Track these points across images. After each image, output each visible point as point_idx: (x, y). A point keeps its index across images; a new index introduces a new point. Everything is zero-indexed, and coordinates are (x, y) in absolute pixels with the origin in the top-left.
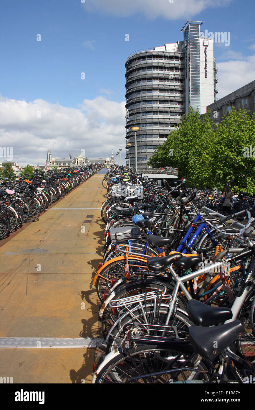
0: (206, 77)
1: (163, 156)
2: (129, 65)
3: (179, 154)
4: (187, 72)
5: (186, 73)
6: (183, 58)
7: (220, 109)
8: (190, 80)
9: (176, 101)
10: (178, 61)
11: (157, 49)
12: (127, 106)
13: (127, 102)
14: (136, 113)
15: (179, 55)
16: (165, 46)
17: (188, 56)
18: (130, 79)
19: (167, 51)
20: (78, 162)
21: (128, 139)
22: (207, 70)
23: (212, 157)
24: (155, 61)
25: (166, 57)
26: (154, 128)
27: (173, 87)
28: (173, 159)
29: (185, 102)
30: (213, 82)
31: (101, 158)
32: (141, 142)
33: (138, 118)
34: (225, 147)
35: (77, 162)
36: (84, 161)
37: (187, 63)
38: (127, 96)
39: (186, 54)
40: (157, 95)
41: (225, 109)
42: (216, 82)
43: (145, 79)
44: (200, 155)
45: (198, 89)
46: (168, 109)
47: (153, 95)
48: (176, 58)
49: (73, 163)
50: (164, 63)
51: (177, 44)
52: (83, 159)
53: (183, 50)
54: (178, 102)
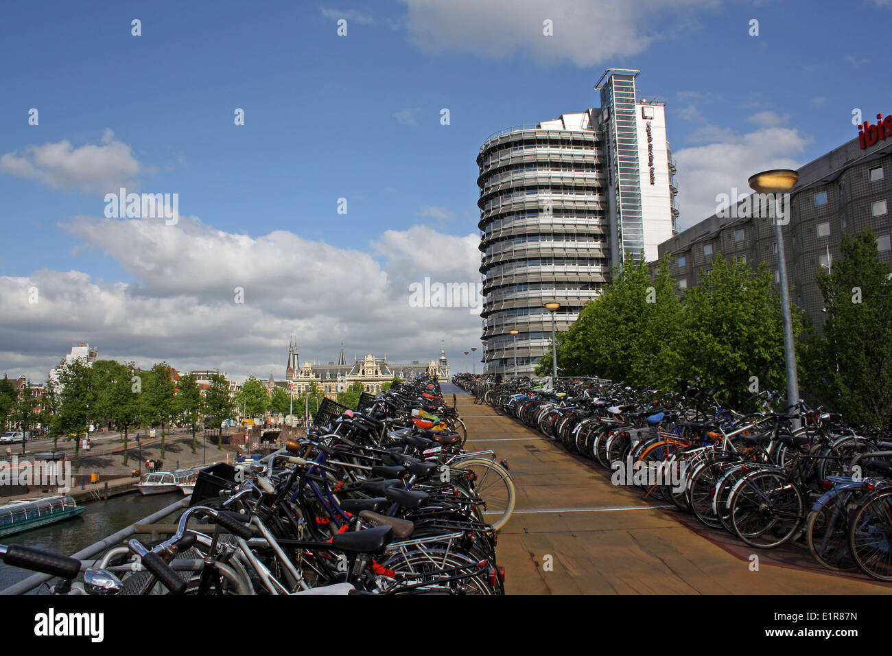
0: (652, 183)
1: (571, 355)
2: (486, 159)
3: (608, 349)
4: (612, 172)
5: (610, 174)
6: (602, 143)
7: (688, 251)
8: (618, 189)
9: (590, 235)
10: (592, 151)
11: (546, 126)
12: (482, 247)
13: (483, 237)
14: (503, 262)
15: (593, 138)
16: (561, 118)
17: (612, 139)
18: (488, 189)
19: (568, 129)
20: (363, 371)
21: (486, 318)
22: (653, 169)
23: (683, 355)
24: (542, 152)
25: (564, 143)
26: (544, 294)
27: (583, 205)
28: (595, 360)
29: (609, 235)
30: (667, 193)
31: (417, 362)
32: (517, 323)
33: (507, 273)
34: (706, 334)
35: (361, 370)
36: (379, 368)
37: (611, 153)
38: (482, 225)
39: (608, 135)
40: (549, 222)
41: (700, 250)
42: (673, 191)
43: (521, 189)
44: (655, 350)
45: (636, 207)
46: (573, 251)
47: (541, 222)
48: (587, 144)
49: (352, 374)
50: (561, 155)
51: (587, 114)
52: (377, 363)
53: (600, 127)
54: (595, 237)
